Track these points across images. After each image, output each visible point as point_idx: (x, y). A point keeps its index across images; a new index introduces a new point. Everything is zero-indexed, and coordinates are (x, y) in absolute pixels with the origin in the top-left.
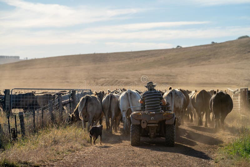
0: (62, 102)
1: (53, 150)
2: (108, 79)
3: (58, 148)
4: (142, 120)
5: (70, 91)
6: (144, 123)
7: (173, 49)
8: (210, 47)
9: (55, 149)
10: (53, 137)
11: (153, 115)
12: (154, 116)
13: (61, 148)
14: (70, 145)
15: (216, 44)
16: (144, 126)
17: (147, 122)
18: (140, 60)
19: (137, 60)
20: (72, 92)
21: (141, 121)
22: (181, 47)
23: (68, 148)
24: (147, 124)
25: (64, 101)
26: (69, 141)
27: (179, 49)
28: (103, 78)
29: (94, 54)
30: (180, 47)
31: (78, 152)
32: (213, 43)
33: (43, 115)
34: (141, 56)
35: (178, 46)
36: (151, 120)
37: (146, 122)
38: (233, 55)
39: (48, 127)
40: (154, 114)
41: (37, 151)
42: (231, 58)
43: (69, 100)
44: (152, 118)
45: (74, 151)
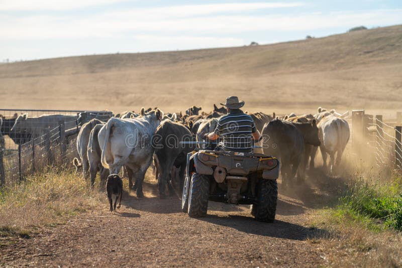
0: (66, 131)
1: (50, 208)
2: (138, 95)
3: (58, 205)
4: (216, 166)
5: (78, 114)
6: (220, 172)
7: (245, 48)
8: (303, 44)
9: (54, 207)
10: (51, 188)
11: (239, 159)
12: (242, 160)
13: (63, 205)
14: (77, 200)
15: (314, 39)
16: (219, 178)
17: (226, 170)
18: (192, 64)
19: (186, 65)
20: (81, 115)
21: (214, 167)
22: (257, 44)
23: (75, 205)
24: (226, 176)
25: (69, 130)
26: (76, 193)
27: (255, 47)
28: (131, 93)
29: (118, 54)
30: (255, 45)
31: (90, 211)
32: (309, 37)
33: (34, 153)
34: (194, 58)
35: (253, 43)
36: (235, 168)
37: (224, 171)
38: (342, 58)
39: (41, 171)
40: (242, 157)
41: (25, 210)
42: (337, 62)
43: (76, 128)
44: (237, 164)
45: (84, 211)
